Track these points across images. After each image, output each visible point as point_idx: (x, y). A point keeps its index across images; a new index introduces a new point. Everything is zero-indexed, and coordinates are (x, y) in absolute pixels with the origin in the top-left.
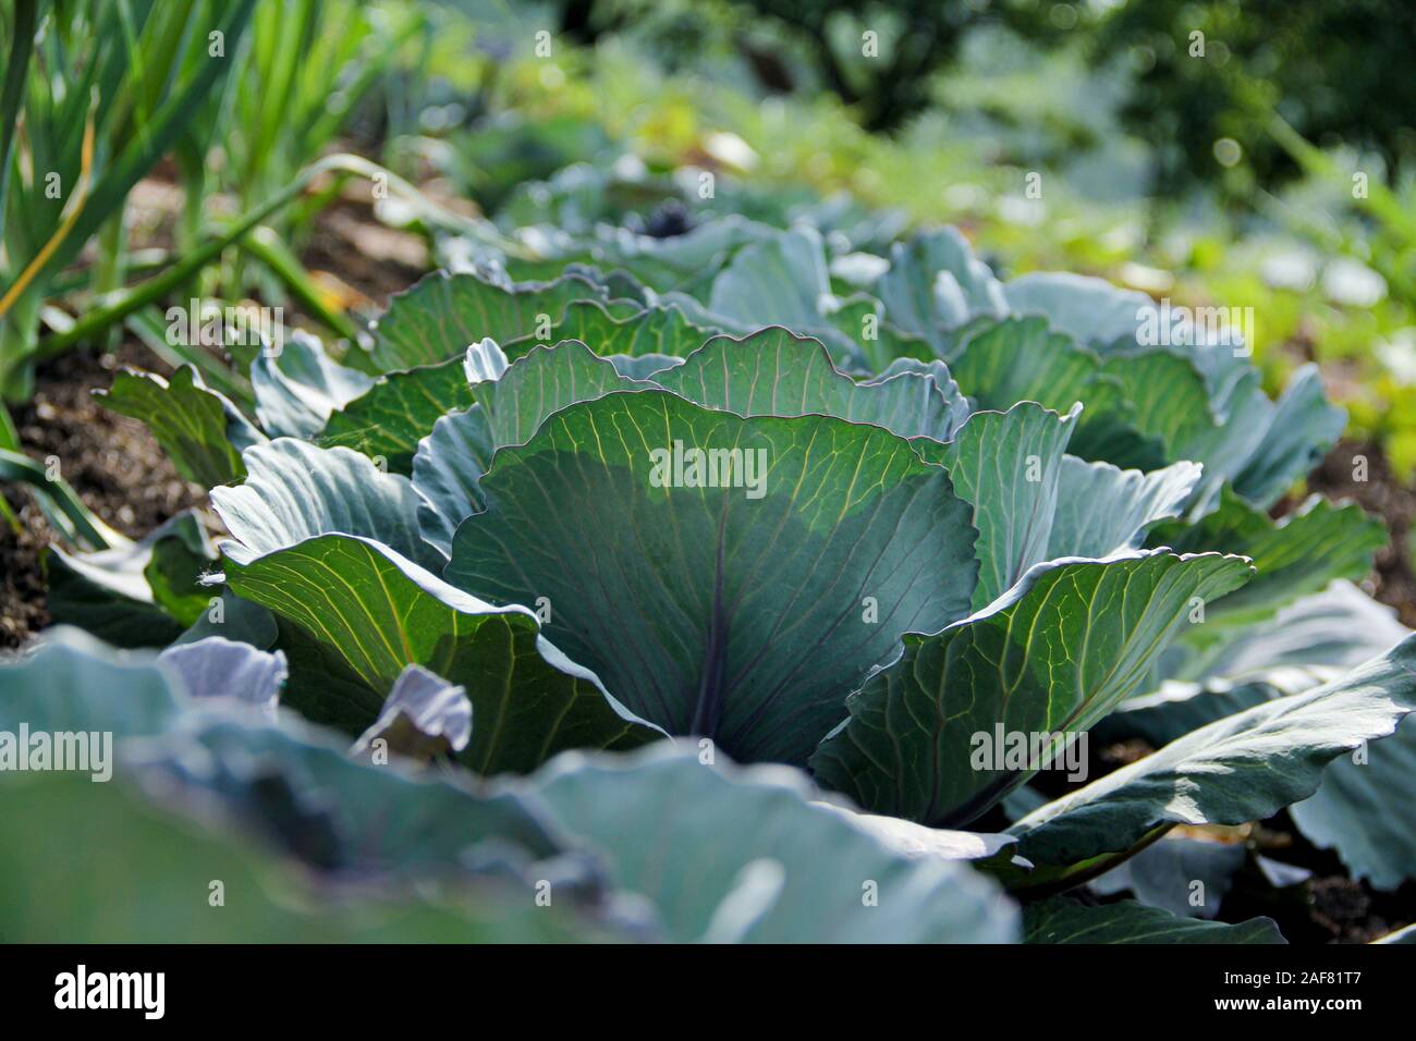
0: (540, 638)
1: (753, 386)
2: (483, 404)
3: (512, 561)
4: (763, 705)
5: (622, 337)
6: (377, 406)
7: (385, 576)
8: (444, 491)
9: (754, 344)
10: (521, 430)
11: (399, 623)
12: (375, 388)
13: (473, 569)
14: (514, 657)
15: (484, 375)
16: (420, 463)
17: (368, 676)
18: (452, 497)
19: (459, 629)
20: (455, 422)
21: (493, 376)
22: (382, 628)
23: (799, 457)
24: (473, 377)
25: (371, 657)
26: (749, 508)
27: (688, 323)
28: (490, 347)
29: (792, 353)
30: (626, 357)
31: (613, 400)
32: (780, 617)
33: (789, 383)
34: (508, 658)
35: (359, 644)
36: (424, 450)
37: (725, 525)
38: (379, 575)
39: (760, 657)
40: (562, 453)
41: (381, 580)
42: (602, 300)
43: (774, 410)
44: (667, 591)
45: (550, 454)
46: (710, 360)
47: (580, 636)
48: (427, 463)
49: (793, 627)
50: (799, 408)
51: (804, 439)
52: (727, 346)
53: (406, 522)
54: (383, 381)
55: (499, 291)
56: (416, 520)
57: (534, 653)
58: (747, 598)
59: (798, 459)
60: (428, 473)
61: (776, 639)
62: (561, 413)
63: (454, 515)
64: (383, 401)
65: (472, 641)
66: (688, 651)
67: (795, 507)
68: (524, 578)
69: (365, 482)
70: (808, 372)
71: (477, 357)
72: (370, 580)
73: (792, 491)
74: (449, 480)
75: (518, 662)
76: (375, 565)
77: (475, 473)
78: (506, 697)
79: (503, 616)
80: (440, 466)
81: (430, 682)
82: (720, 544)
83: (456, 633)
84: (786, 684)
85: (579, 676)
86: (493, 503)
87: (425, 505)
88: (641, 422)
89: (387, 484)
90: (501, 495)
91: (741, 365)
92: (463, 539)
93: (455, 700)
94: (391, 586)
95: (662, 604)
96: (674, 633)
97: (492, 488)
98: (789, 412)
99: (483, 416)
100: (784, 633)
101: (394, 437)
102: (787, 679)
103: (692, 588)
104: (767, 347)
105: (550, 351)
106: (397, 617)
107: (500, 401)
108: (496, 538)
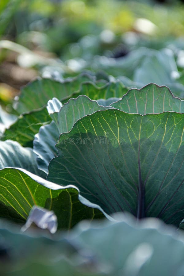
0: (80, 196)
1: (146, 105)
2: (55, 120)
3: (70, 173)
4: (160, 213)
5: (101, 93)
6: (20, 125)
7: (26, 181)
8: (45, 152)
9: (144, 90)
10: (68, 127)
11: (32, 196)
12: (19, 120)
13: (56, 176)
14: (72, 204)
15: (54, 110)
16: (36, 143)
17: (24, 216)
18: (48, 154)
19: (53, 196)
20: (46, 128)
21: (57, 110)
22: (27, 198)
23: (163, 127)
24: (50, 112)
25: (25, 209)
26: (147, 146)
27: (124, 86)
28: (56, 101)
29: (158, 92)
30: (103, 100)
31: (98, 114)
32: (162, 183)
33: (158, 102)
34: (69, 204)
35: (20, 205)
36: (37, 138)
37: (140, 152)
38: (24, 180)
39: (157, 196)
40: (82, 134)
41: (25, 182)
42: (93, 82)
43: (154, 112)
44: (122, 177)
45: (78, 134)
46: (130, 97)
47: (95, 196)
48: (38, 143)
49: (167, 185)
50: (163, 110)
51: (164, 120)
52: (135, 92)
53: (33, 164)
54: (21, 117)
55: (58, 83)
56: (36, 163)
57: (78, 202)
58: (150, 177)
59: (162, 128)
60: (39, 146)
61: (162, 190)
62: (81, 120)
63: (48, 158)
64: (22, 124)
65: (57, 200)
66: (132, 197)
67: (163, 144)
68: (74, 178)
69: (18, 151)
70: (164, 98)
71: (51, 105)
72: (21, 183)
73: (162, 139)
74: (46, 148)
75: (73, 205)
76: (22, 177)
77: (54, 144)
78: (71, 218)
79: (66, 190)
80: (43, 143)
81: (41, 211)
82: (139, 159)
83: (51, 197)
84: (167, 206)
85: (94, 207)
86: (61, 153)
87: (38, 157)
88: (108, 120)
89: (26, 152)
90: (63, 150)
91: (141, 98)
92: (52, 166)
93: (50, 216)
94: (28, 184)
95: (121, 182)
96: (126, 191)
97: (60, 148)
98: (159, 112)
99: (55, 125)
100: (164, 188)
101: (26, 136)
102: (167, 203)
103: (131, 175)
104: (149, 91)
105: (75, 100)
106: (31, 194)
107: (60, 119)
108: (63, 165)
